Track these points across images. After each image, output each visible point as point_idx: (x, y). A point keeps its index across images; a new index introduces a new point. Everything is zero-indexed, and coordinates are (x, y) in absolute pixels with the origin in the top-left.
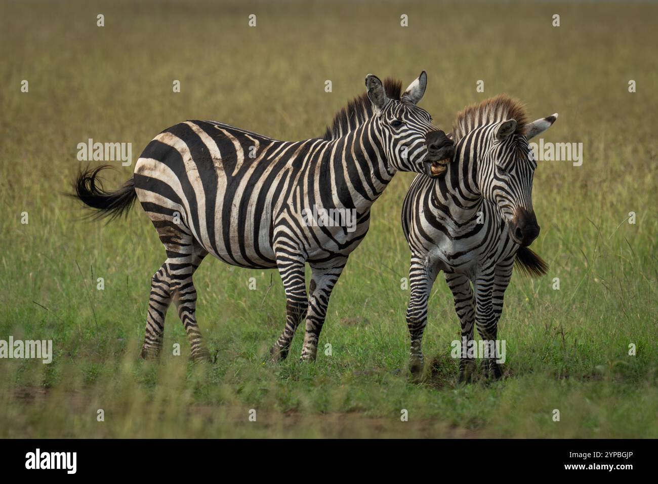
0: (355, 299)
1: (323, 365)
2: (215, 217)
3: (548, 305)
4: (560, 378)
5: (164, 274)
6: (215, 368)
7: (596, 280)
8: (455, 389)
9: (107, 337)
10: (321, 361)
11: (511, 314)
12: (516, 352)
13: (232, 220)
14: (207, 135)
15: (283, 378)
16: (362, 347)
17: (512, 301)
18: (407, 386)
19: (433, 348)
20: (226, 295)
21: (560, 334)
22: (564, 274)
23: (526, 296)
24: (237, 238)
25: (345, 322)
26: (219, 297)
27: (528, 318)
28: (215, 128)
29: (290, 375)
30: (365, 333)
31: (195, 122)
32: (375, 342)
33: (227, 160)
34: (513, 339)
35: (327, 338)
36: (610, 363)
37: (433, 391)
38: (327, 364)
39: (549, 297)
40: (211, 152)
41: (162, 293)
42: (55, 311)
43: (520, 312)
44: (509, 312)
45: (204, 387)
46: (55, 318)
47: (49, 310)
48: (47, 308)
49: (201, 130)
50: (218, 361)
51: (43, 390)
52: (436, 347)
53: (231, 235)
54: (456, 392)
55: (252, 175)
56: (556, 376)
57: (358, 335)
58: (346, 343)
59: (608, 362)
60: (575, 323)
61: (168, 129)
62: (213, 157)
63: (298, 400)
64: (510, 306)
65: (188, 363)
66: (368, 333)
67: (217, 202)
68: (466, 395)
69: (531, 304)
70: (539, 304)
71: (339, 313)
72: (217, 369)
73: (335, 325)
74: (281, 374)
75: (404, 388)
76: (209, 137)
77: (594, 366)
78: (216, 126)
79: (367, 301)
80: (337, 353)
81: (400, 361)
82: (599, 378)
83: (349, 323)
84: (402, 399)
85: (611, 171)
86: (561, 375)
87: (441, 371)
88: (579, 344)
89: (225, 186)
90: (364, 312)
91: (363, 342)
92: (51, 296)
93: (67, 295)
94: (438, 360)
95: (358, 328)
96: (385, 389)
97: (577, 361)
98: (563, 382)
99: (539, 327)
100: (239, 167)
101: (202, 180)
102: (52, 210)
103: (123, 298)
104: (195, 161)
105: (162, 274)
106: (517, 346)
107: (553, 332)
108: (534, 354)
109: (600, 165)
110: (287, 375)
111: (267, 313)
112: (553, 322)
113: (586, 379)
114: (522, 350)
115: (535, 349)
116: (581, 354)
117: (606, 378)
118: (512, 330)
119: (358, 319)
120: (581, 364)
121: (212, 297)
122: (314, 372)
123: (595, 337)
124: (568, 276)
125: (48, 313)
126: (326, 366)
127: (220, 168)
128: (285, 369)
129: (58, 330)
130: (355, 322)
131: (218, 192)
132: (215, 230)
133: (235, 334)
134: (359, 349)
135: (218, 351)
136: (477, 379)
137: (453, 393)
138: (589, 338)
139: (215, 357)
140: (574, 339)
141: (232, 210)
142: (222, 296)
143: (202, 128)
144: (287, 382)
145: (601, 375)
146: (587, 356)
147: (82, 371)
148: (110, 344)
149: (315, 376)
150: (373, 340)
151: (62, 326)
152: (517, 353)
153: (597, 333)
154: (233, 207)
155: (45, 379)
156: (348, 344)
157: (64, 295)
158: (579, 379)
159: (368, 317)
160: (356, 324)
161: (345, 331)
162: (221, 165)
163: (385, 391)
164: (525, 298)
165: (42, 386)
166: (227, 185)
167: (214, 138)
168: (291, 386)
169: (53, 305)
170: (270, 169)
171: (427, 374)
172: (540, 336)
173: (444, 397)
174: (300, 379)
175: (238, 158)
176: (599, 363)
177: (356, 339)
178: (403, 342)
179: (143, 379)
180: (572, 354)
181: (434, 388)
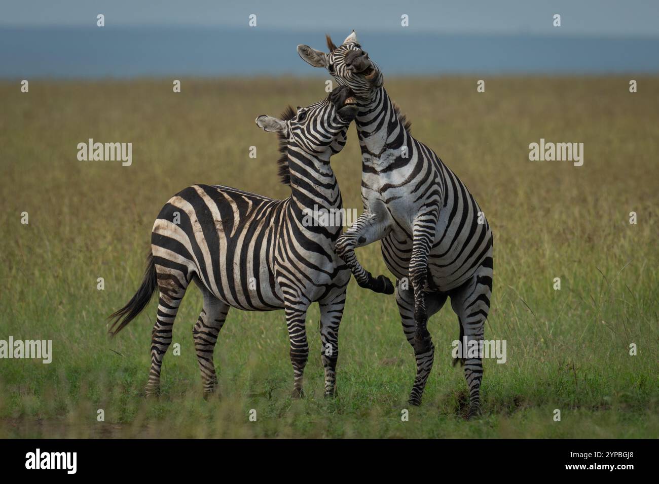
0: (392, 343)
1: (364, 401)
2: (221, 275)
3: (561, 345)
4: (573, 409)
5: (201, 325)
6: (270, 404)
7: (603, 322)
8: (481, 419)
9: (175, 379)
10: (363, 397)
11: (529, 352)
12: (533, 386)
13: (235, 276)
14: (210, 198)
15: (330, 412)
16: (399, 383)
17: (529, 342)
18: (439, 417)
19: (461, 384)
20: (279, 341)
21: (573, 370)
22: (575, 318)
23: (541, 337)
24: (242, 292)
25: (384, 362)
26: (273, 342)
27: (544, 356)
28: (217, 191)
29: (336, 410)
30: (401, 372)
31: (201, 186)
32: (410, 379)
33: (225, 222)
34: (530, 374)
35: (368, 376)
36: (616, 394)
37: (462, 421)
38: (368, 399)
39: (561, 337)
40: (214, 215)
41: (202, 342)
42: (129, 356)
43: (536, 351)
44: (526, 351)
45: (261, 421)
46: (129, 363)
47: (123, 356)
48: (122, 354)
49: (205, 193)
50: (272, 398)
51: (119, 426)
52: (463, 383)
53: (237, 289)
54: (481, 421)
55: (246, 235)
56: (570, 407)
57: (395, 373)
58: (384, 381)
59: (614, 394)
60: (584, 360)
61: (178, 193)
62: (215, 220)
63: (343, 432)
64: (528, 346)
65: (246, 400)
66: (403, 371)
67: (220, 261)
68: (491, 424)
69: (547, 344)
70: (553, 344)
71: (377, 354)
72: (272, 405)
73: (376, 365)
74: (328, 409)
75: (437, 419)
76: (212, 200)
77: (602, 397)
78: (219, 190)
79: (403, 343)
80: (377, 390)
81: (432, 396)
82: (607, 408)
83: (387, 363)
84: (435, 429)
85: (615, 227)
86: (574, 406)
87: (468, 404)
88: (589, 378)
89: (226, 247)
90: (400, 353)
91: (400, 380)
92: (125, 343)
93: (139, 342)
94: (465, 394)
95: (394, 368)
96: (419, 420)
97: (587, 393)
98: (575, 411)
99: (553, 364)
100: (236, 228)
101: (207, 241)
102: (125, 269)
103: (188, 345)
104: (200, 224)
105: (199, 327)
106: (534, 381)
107: (565, 368)
108: (549, 387)
109: (605, 221)
110: (333, 409)
111: (314, 355)
112: (566, 360)
113: (595, 409)
114: (539, 384)
115: (550, 383)
116: (591, 387)
117: (613, 407)
118: (530, 367)
119: (395, 359)
120: (591, 396)
121: (266, 342)
122: (356, 406)
123: (602, 372)
124: (578, 319)
125: (123, 358)
126: (367, 401)
127: (221, 230)
128: (331, 404)
129: (132, 374)
130: (392, 362)
131: (221, 253)
132: (223, 285)
133: (287, 374)
134: (396, 386)
135: (272, 389)
136: (500, 410)
137: (479, 422)
138: (597, 373)
139: (270, 394)
140: (584, 374)
141: (234, 268)
142: (275, 342)
143: (206, 192)
144: (333, 415)
145: (608, 405)
146: (596, 389)
147: (153, 409)
148: (178, 385)
149: (358, 410)
150: (408, 378)
151: (135, 370)
152: (535, 386)
153: (604, 368)
154: (234, 265)
155: (121, 416)
156: (386, 382)
157: (137, 342)
158: (589, 409)
159: (404, 358)
160: (393, 364)
161: (384, 370)
162: (222, 227)
163: (419, 422)
164: (541, 339)
165: (118, 423)
166: (227, 246)
167: (215, 201)
168: (336, 419)
169: (127, 351)
170: (259, 229)
171: (456, 407)
172: (554, 372)
173: (471, 427)
174: (345, 413)
175: (235, 220)
176: (607, 395)
177: (393, 377)
178: (435, 379)
179: (207, 415)
180: (582, 387)
181: (462, 419)
